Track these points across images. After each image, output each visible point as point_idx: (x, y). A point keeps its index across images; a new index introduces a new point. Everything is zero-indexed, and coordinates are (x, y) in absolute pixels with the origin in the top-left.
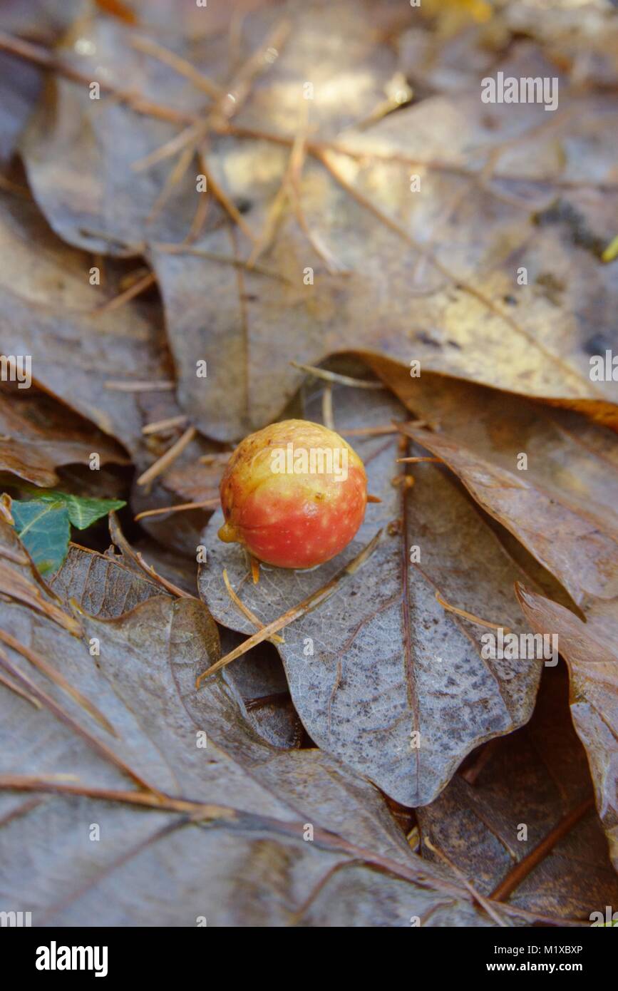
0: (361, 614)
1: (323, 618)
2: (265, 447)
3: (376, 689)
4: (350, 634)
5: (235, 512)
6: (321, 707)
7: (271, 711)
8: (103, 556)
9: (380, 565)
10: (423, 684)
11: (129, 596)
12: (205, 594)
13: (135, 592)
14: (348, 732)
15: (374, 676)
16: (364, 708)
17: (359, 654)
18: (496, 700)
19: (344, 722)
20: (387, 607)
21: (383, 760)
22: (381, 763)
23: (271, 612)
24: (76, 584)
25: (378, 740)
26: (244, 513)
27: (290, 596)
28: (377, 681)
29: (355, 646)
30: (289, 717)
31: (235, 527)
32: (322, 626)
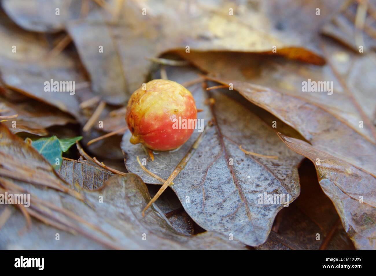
0: (207, 164)
1: (189, 170)
2: (144, 94)
3: (223, 196)
4: (204, 174)
5: (136, 128)
6: (199, 210)
7: (175, 218)
8: (78, 161)
9: (209, 140)
10: (245, 189)
11: (95, 178)
12: (130, 170)
13: (97, 176)
14: (216, 218)
15: (221, 191)
16: (220, 206)
17: (211, 182)
18: (281, 189)
19: (212, 215)
20: (218, 158)
21: (236, 228)
22: (235, 230)
23: (163, 172)
24: (69, 176)
25: (231, 219)
26: (141, 127)
27: (170, 164)
28: (223, 192)
29: (208, 179)
30: (184, 219)
31: (137, 135)
32: (190, 173)
